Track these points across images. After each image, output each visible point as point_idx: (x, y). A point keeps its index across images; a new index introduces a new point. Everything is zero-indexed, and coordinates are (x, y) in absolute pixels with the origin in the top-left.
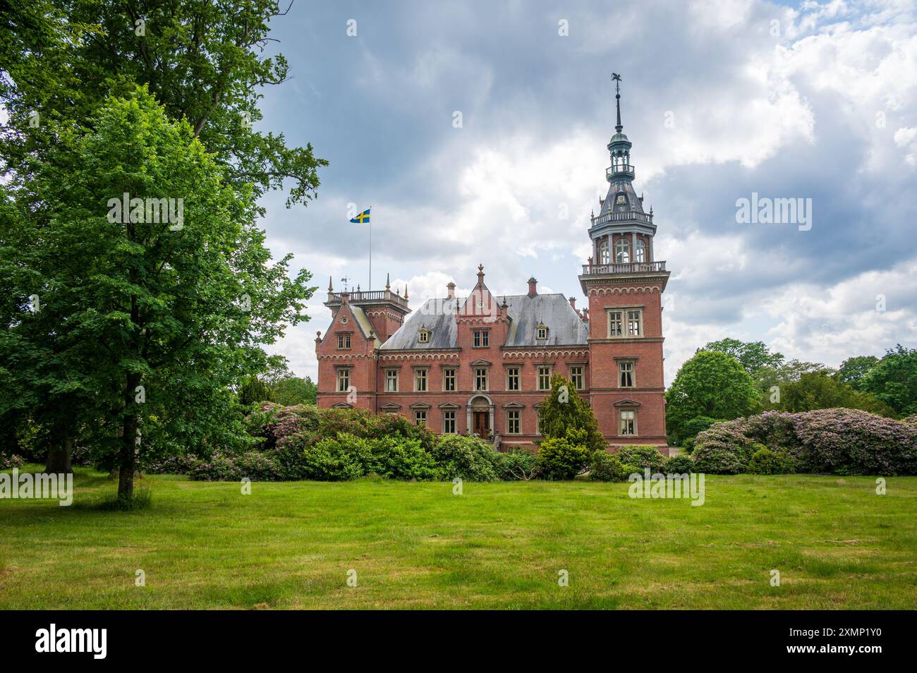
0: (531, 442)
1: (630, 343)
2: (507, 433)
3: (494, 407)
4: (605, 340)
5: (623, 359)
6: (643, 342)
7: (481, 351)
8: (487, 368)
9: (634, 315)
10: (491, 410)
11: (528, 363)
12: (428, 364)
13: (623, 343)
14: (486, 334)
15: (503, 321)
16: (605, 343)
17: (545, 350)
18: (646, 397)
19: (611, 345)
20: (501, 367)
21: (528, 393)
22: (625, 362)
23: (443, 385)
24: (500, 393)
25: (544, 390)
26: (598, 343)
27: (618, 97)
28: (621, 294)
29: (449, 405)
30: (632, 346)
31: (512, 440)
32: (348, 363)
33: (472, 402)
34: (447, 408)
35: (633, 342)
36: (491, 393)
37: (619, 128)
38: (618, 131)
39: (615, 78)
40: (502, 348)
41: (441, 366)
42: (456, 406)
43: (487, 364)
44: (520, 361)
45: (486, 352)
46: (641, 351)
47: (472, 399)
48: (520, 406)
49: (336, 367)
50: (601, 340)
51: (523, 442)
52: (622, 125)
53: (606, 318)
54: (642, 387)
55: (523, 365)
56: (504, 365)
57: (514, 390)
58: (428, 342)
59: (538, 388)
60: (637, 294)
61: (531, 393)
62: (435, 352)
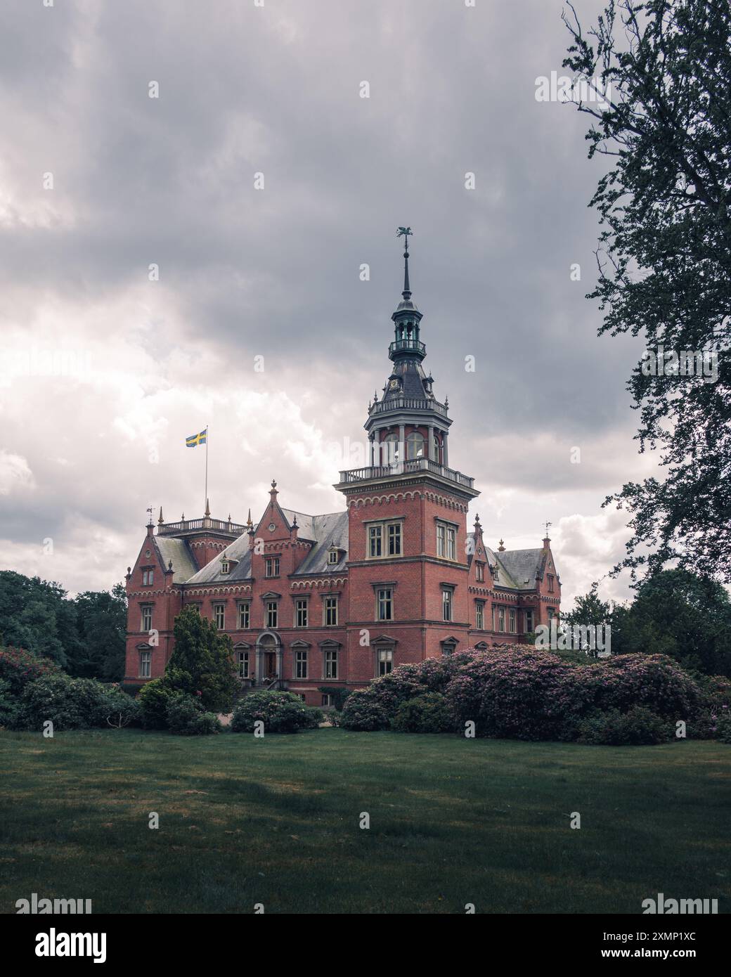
0: (315, 689)
1: (388, 564)
2: (294, 677)
3: (281, 646)
4: (362, 562)
5: (380, 585)
6: (401, 563)
7: (272, 581)
8: (276, 601)
9: (395, 528)
10: (278, 650)
11: (315, 593)
12: (225, 598)
13: (381, 564)
14: (277, 561)
15: (292, 545)
16: (362, 566)
17: (331, 577)
18: (405, 632)
19: (369, 568)
20: (291, 599)
21: (316, 630)
22: (383, 589)
23: (238, 622)
24: (288, 630)
25: (331, 625)
26: (356, 567)
27: (406, 256)
28: (380, 504)
29: (241, 645)
30: (391, 568)
31: (299, 687)
32: (150, 600)
33: (260, 641)
34: (240, 648)
35: (392, 563)
36: (280, 630)
37: (407, 294)
38: (405, 298)
39: (401, 233)
40: (292, 577)
41: (237, 600)
42: (247, 646)
43: (275, 596)
44: (308, 591)
45: (276, 583)
46: (401, 573)
47: (260, 637)
48: (305, 645)
49: (142, 604)
50: (357, 562)
51: (308, 689)
52: (410, 290)
53: (365, 535)
54: (400, 619)
55: (310, 596)
56: (293, 596)
57: (302, 626)
58: (229, 574)
59: (324, 623)
60: (397, 501)
61: (316, 629)
62: (231, 585)
